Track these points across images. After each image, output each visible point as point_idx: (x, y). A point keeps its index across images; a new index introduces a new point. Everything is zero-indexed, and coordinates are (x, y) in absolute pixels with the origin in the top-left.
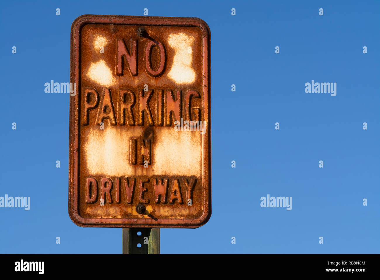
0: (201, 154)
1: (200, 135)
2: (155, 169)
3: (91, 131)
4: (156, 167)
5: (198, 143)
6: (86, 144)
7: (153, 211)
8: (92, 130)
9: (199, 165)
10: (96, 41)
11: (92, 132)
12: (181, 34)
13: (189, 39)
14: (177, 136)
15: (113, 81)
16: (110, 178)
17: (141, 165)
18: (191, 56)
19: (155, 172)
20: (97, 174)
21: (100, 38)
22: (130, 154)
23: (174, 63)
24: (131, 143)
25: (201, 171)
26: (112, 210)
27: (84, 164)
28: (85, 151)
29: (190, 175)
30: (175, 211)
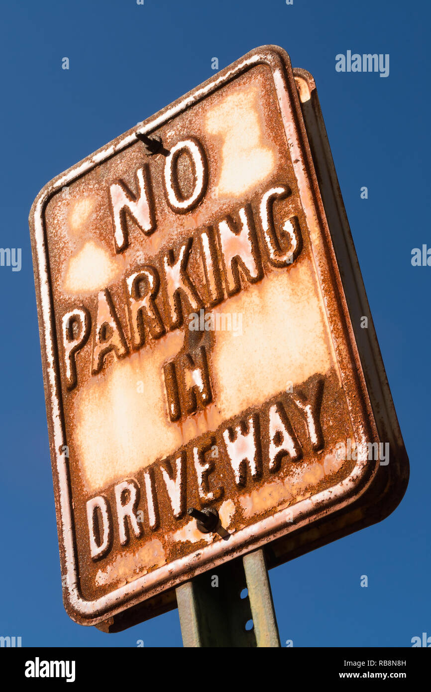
0: (322, 314)
1: (309, 274)
2: (223, 406)
3: (84, 396)
4: (224, 401)
5: (308, 292)
6: (79, 427)
7: (237, 511)
8: (85, 393)
9: (322, 342)
10: (73, 216)
11: (86, 395)
12: (229, 98)
13: (247, 96)
14: (258, 305)
15: (112, 271)
16: (133, 478)
17: (191, 412)
18: (257, 124)
19: (226, 412)
20: (106, 484)
21: (80, 204)
22: (164, 402)
23: (225, 160)
24: (163, 377)
25: (330, 354)
26: (146, 553)
27: (80, 474)
28: (78, 443)
29: (305, 379)
30: (287, 487)
